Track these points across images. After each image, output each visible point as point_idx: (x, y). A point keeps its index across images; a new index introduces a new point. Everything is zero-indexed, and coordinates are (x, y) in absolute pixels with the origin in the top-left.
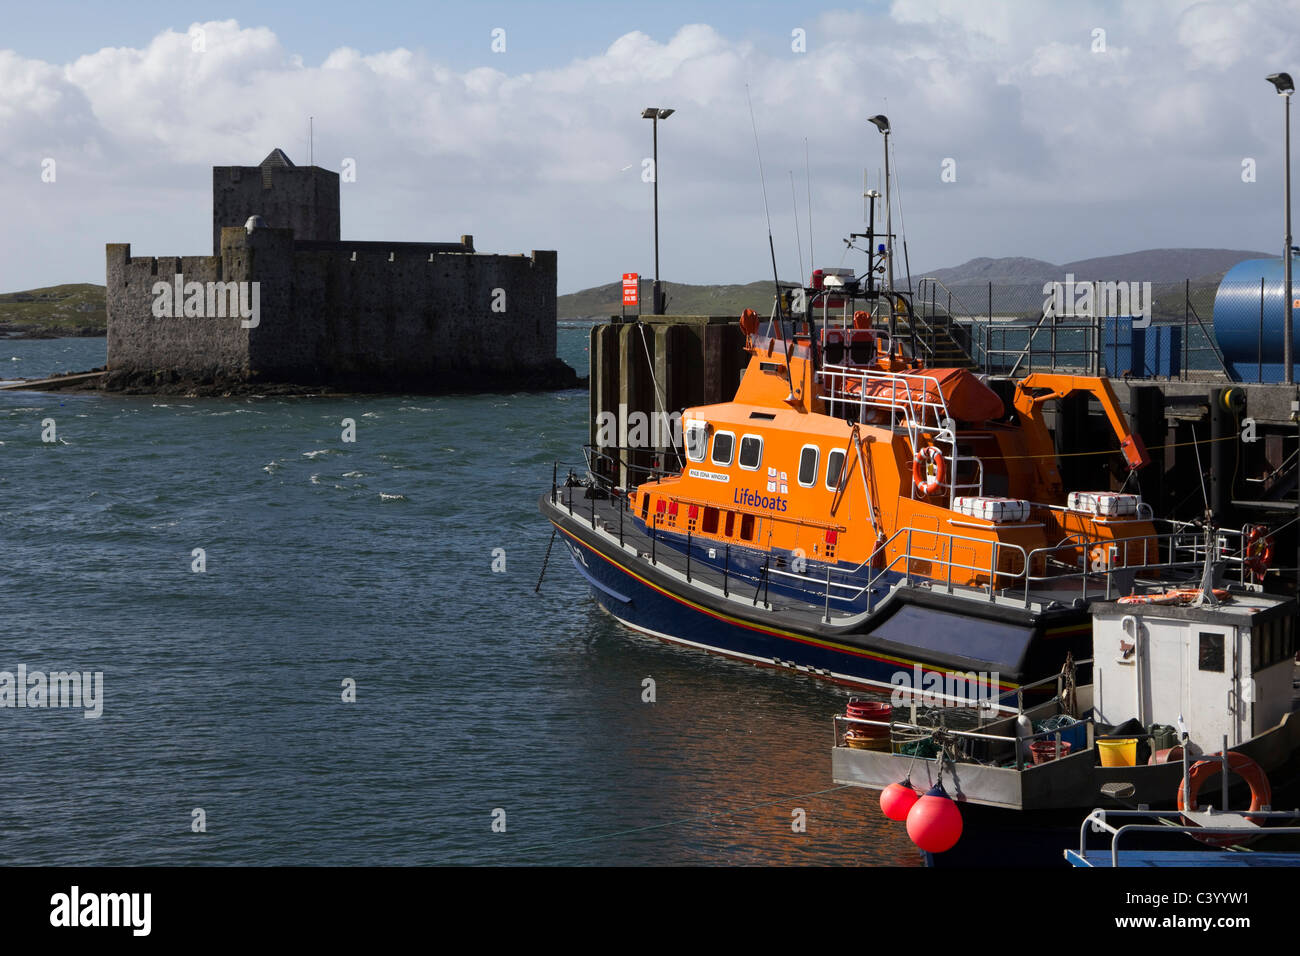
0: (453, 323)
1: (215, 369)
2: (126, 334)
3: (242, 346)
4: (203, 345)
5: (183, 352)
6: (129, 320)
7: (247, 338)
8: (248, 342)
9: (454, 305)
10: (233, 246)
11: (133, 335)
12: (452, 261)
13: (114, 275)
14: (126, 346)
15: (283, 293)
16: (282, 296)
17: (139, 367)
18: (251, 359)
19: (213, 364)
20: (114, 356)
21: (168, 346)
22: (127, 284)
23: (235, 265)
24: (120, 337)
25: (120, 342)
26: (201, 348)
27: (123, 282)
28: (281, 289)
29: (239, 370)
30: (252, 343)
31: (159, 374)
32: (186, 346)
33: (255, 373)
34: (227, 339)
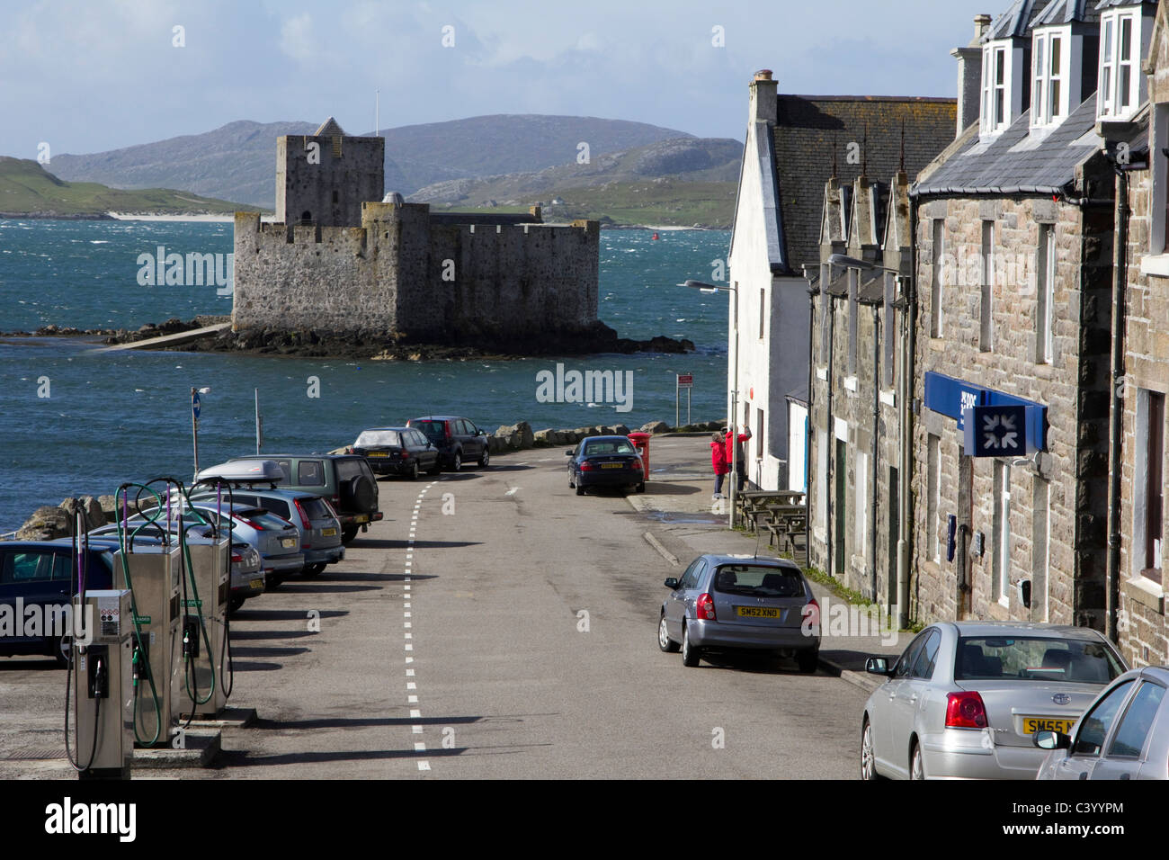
0: (541, 290)
1: (358, 331)
2: (256, 297)
3: (389, 310)
4: (345, 309)
5: (322, 314)
6: (261, 284)
7: (394, 303)
8: (395, 307)
9: (542, 273)
10: (380, 219)
11: (265, 298)
12: (541, 233)
13: (244, 242)
14: (257, 308)
15: (422, 262)
16: (422, 266)
17: (271, 328)
18: (398, 322)
19: (356, 326)
20: (242, 317)
21: (306, 309)
22: (258, 251)
23: (382, 237)
24: (250, 300)
25: (249, 305)
26: (342, 311)
27: (255, 249)
28: (421, 259)
29: (385, 333)
30: (398, 308)
31: (295, 335)
32: (326, 309)
33: (404, 335)
34: (371, 304)
